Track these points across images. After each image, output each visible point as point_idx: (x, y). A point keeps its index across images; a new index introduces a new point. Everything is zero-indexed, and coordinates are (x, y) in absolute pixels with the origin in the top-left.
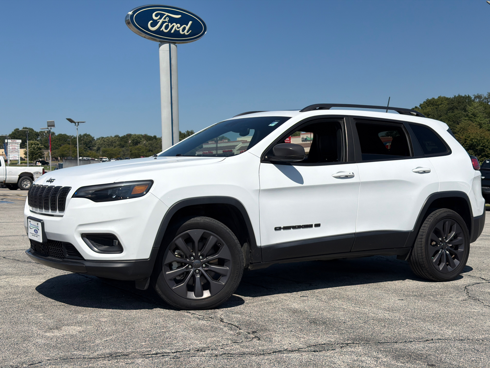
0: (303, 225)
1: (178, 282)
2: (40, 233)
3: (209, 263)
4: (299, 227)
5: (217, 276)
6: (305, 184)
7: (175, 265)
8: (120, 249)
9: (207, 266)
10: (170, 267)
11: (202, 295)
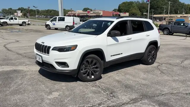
1: (84, 74)
2: (41, 59)
3: (94, 68)
4: (117, 55)
5: (95, 72)
7: (83, 69)
8: (68, 67)
9: (93, 69)
10: (82, 70)
11: (91, 77)
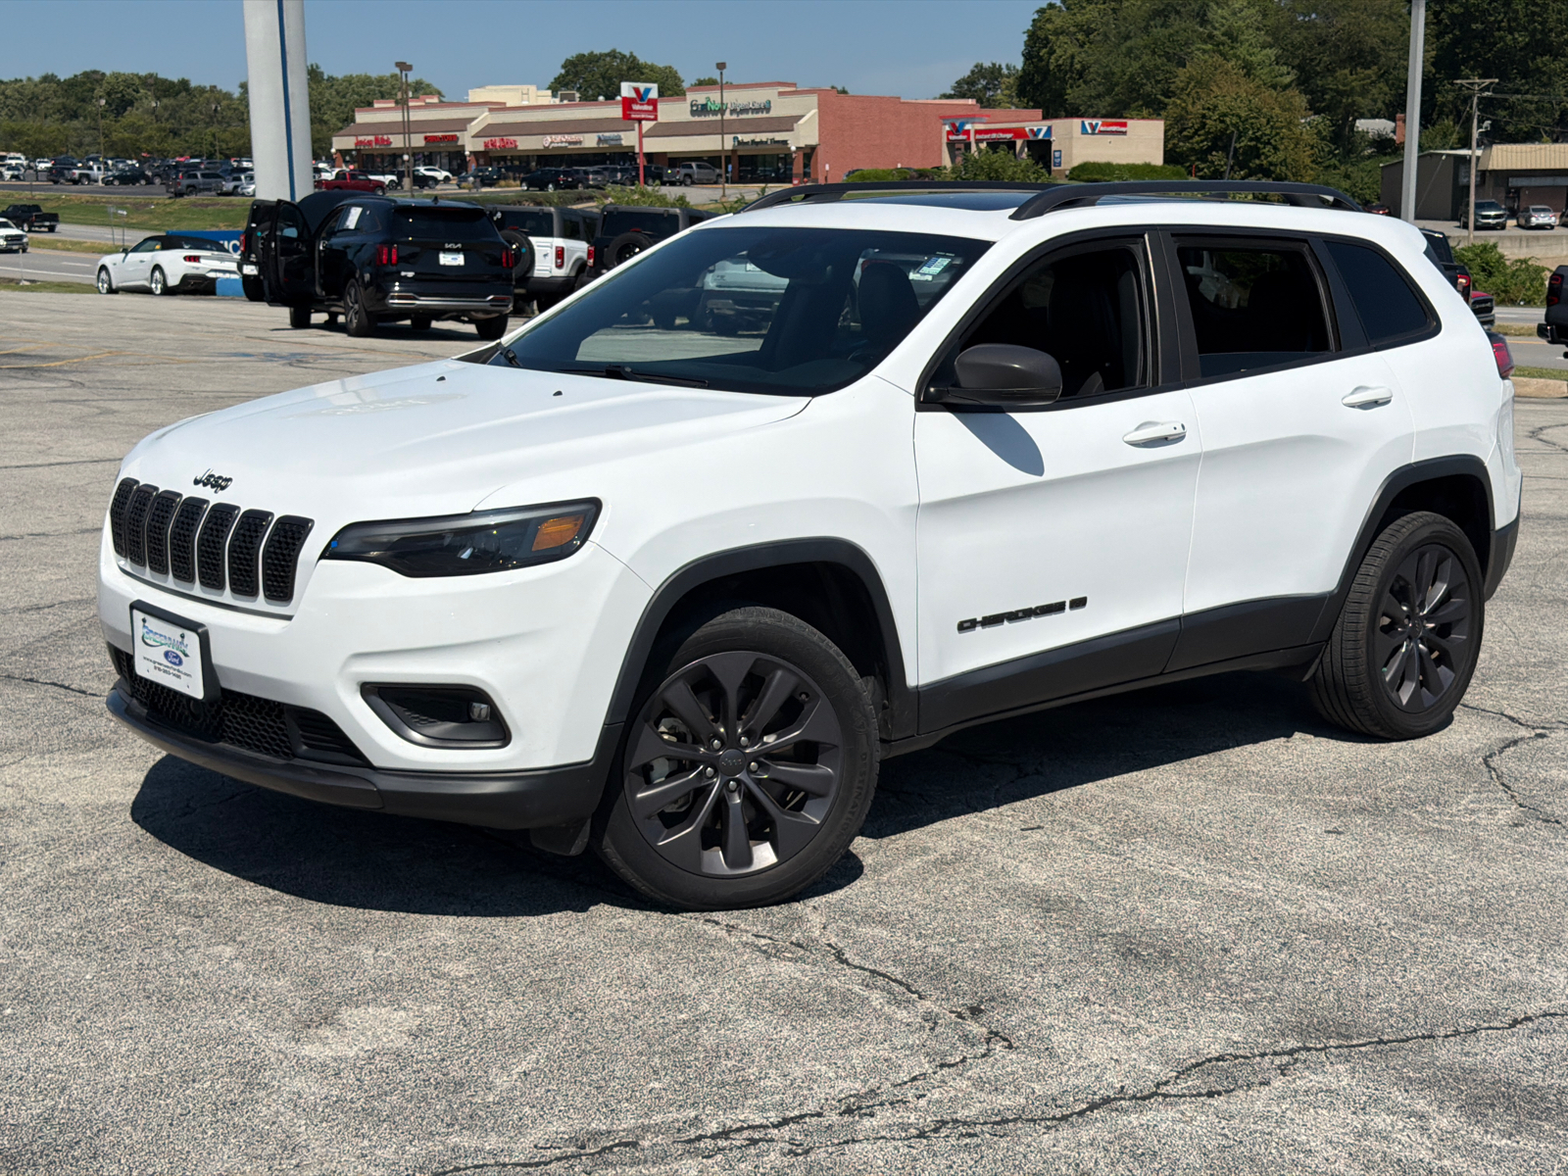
0: (1037, 608)
1: (671, 821)
2: (194, 664)
3: (772, 756)
4: (1028, 613)
5: (792, 797)
6: (1049, 474)
7: (661, 768)
8: (499, 732)
9: (762, 767)
10: (646, 776)
11: (749, 861)
